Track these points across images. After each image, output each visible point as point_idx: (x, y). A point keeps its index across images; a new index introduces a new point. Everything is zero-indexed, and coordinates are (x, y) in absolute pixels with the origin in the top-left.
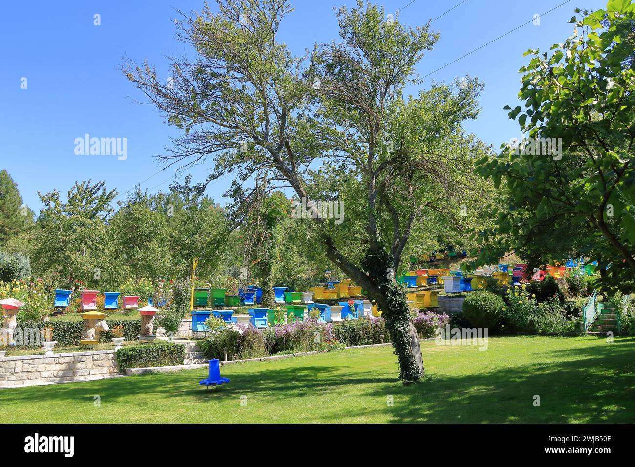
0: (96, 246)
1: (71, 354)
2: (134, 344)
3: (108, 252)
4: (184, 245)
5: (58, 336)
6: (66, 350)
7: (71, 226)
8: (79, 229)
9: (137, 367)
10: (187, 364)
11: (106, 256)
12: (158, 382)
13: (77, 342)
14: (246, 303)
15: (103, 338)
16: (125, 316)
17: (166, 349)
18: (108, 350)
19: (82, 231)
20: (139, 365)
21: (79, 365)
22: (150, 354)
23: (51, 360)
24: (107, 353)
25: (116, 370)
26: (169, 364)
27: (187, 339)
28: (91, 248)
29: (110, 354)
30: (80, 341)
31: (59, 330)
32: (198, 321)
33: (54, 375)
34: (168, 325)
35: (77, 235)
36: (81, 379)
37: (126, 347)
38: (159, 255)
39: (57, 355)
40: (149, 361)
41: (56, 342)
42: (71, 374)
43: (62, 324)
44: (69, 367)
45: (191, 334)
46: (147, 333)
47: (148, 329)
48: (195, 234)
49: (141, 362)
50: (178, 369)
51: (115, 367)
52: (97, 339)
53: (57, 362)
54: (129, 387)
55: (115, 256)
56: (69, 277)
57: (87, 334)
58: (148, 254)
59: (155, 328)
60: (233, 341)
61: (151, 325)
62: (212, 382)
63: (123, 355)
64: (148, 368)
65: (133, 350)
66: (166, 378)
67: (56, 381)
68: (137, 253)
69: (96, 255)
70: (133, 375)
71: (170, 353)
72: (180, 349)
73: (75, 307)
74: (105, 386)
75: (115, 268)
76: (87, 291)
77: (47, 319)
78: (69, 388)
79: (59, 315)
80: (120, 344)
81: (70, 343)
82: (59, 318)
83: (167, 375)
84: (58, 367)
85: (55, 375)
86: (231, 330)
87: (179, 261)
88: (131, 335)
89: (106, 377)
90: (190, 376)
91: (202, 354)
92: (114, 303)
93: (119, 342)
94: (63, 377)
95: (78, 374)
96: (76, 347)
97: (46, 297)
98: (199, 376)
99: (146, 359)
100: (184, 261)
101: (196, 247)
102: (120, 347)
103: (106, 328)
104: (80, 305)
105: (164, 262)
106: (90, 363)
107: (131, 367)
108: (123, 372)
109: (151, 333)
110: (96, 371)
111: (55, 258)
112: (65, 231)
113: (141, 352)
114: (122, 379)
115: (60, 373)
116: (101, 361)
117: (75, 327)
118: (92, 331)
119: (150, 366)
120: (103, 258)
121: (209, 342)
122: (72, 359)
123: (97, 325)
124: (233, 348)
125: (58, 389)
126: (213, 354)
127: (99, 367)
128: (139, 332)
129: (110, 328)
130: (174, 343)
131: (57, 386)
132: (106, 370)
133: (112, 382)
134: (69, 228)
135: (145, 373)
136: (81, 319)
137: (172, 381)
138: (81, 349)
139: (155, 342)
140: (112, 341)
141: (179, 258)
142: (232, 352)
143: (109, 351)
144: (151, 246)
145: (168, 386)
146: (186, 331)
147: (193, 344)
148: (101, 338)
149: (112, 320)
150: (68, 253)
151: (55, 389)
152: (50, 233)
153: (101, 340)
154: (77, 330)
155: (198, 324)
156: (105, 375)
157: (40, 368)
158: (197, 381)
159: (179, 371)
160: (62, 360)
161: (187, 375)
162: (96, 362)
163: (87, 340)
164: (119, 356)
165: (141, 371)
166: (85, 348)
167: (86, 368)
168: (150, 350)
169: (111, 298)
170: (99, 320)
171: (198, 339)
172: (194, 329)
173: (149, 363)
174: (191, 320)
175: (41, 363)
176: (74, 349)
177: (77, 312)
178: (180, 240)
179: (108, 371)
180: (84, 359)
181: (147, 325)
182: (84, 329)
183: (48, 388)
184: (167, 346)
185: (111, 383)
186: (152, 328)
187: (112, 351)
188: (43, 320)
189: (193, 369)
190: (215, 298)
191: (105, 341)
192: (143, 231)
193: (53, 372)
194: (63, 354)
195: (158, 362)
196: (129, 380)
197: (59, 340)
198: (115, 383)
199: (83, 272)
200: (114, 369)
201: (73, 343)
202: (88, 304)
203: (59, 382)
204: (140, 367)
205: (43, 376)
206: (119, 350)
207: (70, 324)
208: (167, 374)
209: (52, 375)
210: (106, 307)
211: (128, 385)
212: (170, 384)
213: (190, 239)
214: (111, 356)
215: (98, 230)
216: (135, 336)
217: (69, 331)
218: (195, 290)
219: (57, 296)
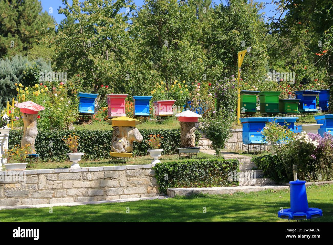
0: (119, 49)
1: (101, 168)
2: (173, 158)
3: (132, 55)
4: (219, 42)
5: (86, 147)
6: (95, 163)
7: (91, 27)
8: (100, 29)
9: (180, 186)
10: (243, 185)
11: (131, 59)
12: (212, 209)
13: (107, 155)
14: (307, 110)
15: (136, 151)
16: (158, 125)
17: (216, 165)
18: (144, 164)
19: (103, 31)
20: (183, 184)
21: (111, 183)
22: (196, 171)
23: (78, 175)
24: (144, 169)
25: (155, 190)
26: (219, 184)
27: (238, 154)
28: (115, 52)
29: (147, 170)
30: (110, 153)
31: (85, 140)
32: (251, 130)
33: (82, 193)
34: (214, 134)
35: (98, 36)
36: (114, 199)
37: (166, 161)
38: (192, 54)
39: (85, 169)
40: (194, 180)
41: (82, 154)
42: (102, 193)
43: (89, 133)
44: (100, 184)
45: (240, 146)
46: (187, 144)
47: (189, 139)
48: (232, 28)
49: (185, 180)
50: (232, 192)
51: (154, 185)
52: (129, 151)
53: (85, 178)
54: (176, 214)
55: (141, 58)
56: (94, 85)
57: (117, 144)
58: (178, 54)
59: (197, 139)
60: (305, 156)
61: (192, 135)
62: (297, 213)
63: (162, 172)
64: (195, 189)
65: (174, 165)
66: (222, 203)
67: (85, 201)
68: (166, 53)
69: (120, 59)
70: (177, 197)
71: (220, 170)
72: (233, 165)
73: (102, 115)
74: (145, 211)
75: (142, 73)
76: (115, 94)
77: (72, 127)
78: (100, 211)
79: (84, 123)
80: (157, 157)
81: (99, 156)
82: (85, 127)
83: (222, 199)
84: (87, 184)
85: (84, 193)
86: (301, 141)
87: (214, 62)
88: (168, 148)
89: (143, 198)
90: (253, 202)
91: (260, 173)
92: (146, 110)
93: (157, 154)
94: (93, 196)
95: (112, 193)
96: (107, 161)
97: (69, 102)
98: (266, 203)
99: (191, 177)
100: (221, 62)
101: (234, 45)
102: (157, 162)
103: (139, 137)
104: (107, 113)
105: (197, 63)
106: (124, 180)
107: (173, 186)
108: (163, 192)
109: (194, 144)
110: (131, 190)
111: (78, 64)
112: (86, 32)
113: (184, 168)
114: (164, 203)
115: (90, 192)
116: (137, 178)
117: (104, 137)
118: (124, 142)
119: (196, 187)
120: (128, 61)
121: (270, 157)
122: (102, 175)
123: (129, 133)
124: (306, 166)
125: (88, 213)
126: (277, 173)
127: (134, 185)
128: (177, 144)
129: (144, 138)
130: (224, 158)
131: (87, 208)
132: (142, 189)
133: (152, 205)
134: (90, 29)
135: (192, 195)
136: (109, 128)
137: (231, 207)
138: (112, 163)
139: (198, 157)
140: (149, 153)
141: (214, 59)
142: (303, 171)
143: (145, 166)
144: (181, 43)
145: (228, 215)
146: (234, 144)
147: (248, 159)
148: (133, 150)
149: (145, 129)
150: (90, 57)
151: (85, 213)
152: (71, 35)
153: (134, 153)
154: (106, 140)
155: (251, 135)
156: (142, 195)
157: (67, 184)
158: (265, 209)
159: (235, 193)
160: (90, 176)
161: (248, 199)
162: (131, 179)
163: (118, 152)
164: (157, 172)
165: (187, 192)
166: (116, 161)
167: (119, 186)
168: (195, 165)
169: (141, 103)
170: (131, 127)
171: (252, 154)
172: (246, 140)
173: (194, 182)
174: (241, 130)
175: (67, 178)
176: (104, 163)
177: (105, 120)
178: (214, 36)
179: (146, 191)
180: (116, 175)
181: (188, 135)
182: (113, 138)
183: (75, 210)
184: (216, 161)
185: (152, 207)
186: (194, 139)
187: (149, 166)
188: (68, 129)
189: (253, 192)
190: (267, 103)
191: (138, 154)
192: (170, 27)
193: (81, 190)
194: (92, 168)
195: (206, 182)
196: (174, 204)
197: (87, 152)
198: (156, 207)
199: (107, 78)
200: (152, 189)
201: (102, 155)
202: (116, 111)
203: (90, 203)
204: (184, 187)
205: (71, 194)
206: (157, 165)
207: (97, 133)
208: (219, 197)
209: (80, 194)
210: (136, 114)
211: (173, 211)
212: (229, 212)
213: (226, 35)
214: (148, 172)
215: (120, 30)
216: (173, 149)
217: (96, 142)
218: (242, 93)
219: (81, 102)
